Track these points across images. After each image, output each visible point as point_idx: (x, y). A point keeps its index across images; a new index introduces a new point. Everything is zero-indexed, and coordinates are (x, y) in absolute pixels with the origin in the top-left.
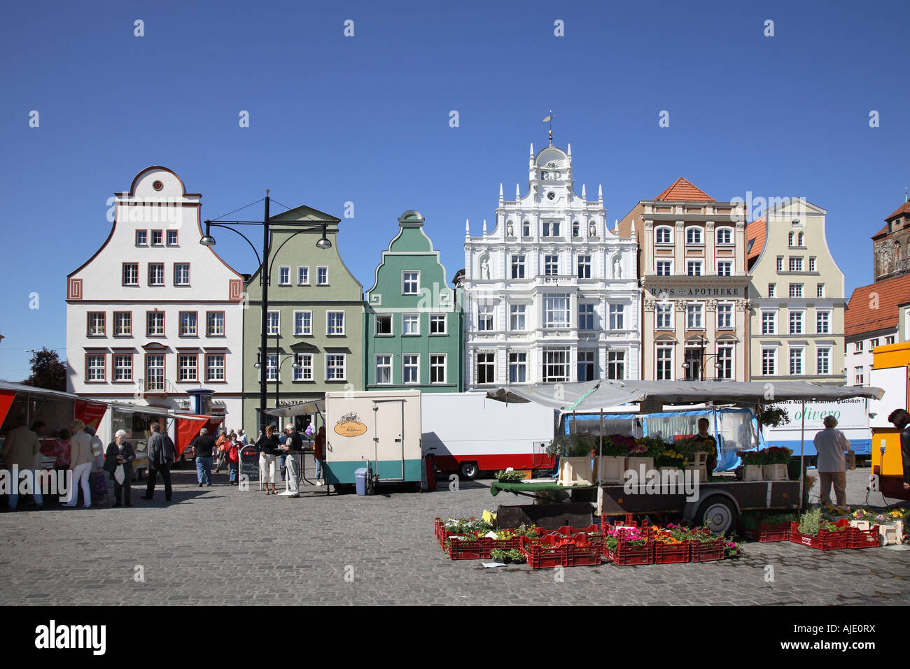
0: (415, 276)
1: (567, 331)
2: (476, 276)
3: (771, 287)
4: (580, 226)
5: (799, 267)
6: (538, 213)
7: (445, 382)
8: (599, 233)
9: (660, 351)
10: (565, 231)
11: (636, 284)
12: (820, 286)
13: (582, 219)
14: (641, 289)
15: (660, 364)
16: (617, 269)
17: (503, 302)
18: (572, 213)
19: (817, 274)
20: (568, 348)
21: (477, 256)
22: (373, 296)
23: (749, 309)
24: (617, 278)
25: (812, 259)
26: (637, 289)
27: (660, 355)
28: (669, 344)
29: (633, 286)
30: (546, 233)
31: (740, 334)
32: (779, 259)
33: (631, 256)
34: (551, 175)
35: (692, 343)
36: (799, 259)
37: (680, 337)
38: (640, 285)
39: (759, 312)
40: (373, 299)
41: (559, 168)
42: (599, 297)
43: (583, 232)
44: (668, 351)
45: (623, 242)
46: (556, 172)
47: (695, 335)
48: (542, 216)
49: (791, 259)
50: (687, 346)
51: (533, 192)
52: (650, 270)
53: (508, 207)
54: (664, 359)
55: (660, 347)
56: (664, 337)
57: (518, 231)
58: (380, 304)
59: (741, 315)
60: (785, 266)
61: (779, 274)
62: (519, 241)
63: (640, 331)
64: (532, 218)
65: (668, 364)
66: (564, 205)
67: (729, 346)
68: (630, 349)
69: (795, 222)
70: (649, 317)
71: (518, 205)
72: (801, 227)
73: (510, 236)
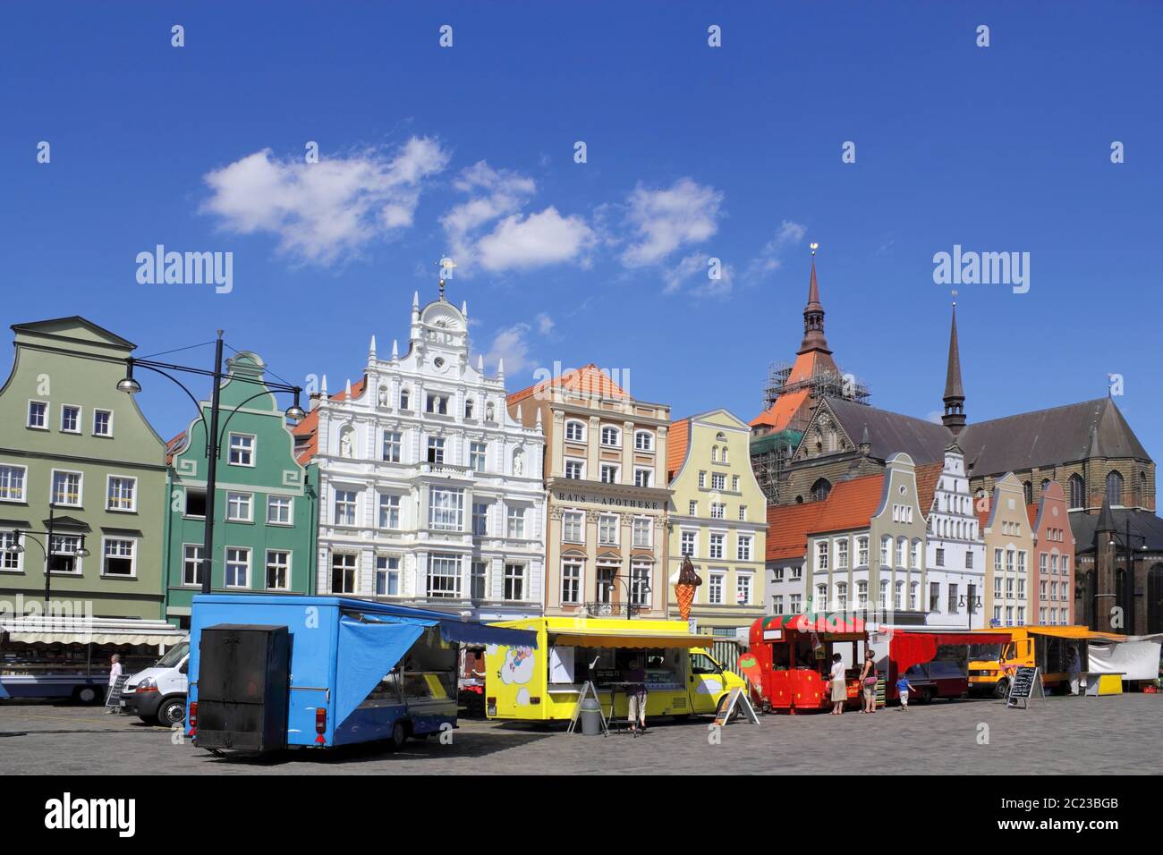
0: (247, 442)
1: (459, 535)
2: (334, 452)
3: (693, 503)
4: (474, 405)
5: (722, 484)
6: (420, 381)
7: (288, 588)
9: (567, 567)
10: (455, 408)
11: (541, 485)
12: (742, 508)
13: (477, 398)
14: (547, 492)
15: (566, 582)
16: (518, 465)
17: (370, 490)
18: (464, 388)
19: (740, 494)
20: (460, 556)
21: (337, 425)
22: (183, 461)
23: (669, 527)
24: (517, 475)
25: (735, 478)
26: (542, 491)
27: (566, 573)
28: (577, 559)
29: (538, 487)
30: (430, 408)
31: (658, 554)
32: (702, 473)
33: (537, 451)
34: (440, 336)
35: (604, 561)
36: (722, 476)
37: (591, 553)
38: (545, 488)
39: (678, 530)
40: (183, 466)
41: (453, 330)
42: (495, 496)
43: (477, 413)
44: (576, 568)
45: (526, 433)
46: (446, 333)
47: (608, 550)
48: (427, 386)
49: (715, 475)
50: (599, 564)
51: (415, 353)
52: (558, 470)
53: (381, 368)
54: (571, 577)
55: (568, 562)
56: (573, 551)
57: (393, 401)
58: (194, 473)
59: (660, 534)
60: (707, 483)
61: (700, 490)
62: (395, 414)
63: (544, 543)
64: (413, 388)
65: (575, 583)
66: (456, 376)
67: (646, 567)
68: (532, 563)
69: (720, 435)
70: (555, 525)
71: (394, 367)
72: (726, 441)
73: (382, 405)
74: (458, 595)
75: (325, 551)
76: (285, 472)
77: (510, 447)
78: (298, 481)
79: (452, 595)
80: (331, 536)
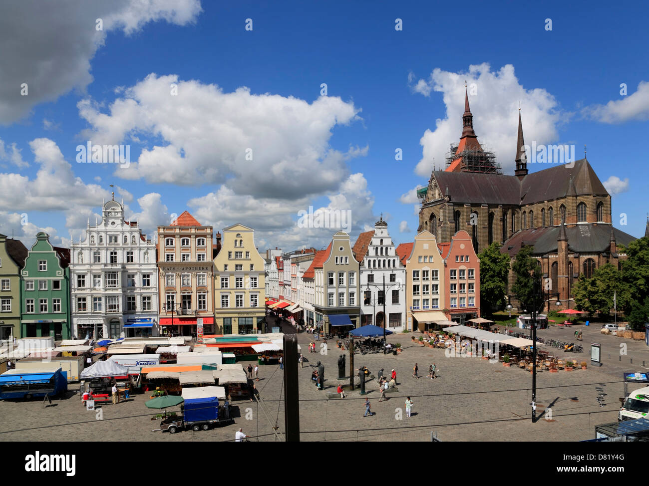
0: (45, 263)
1: (117, 289)
2: (76, 262)
3: (226, 266)
4: (127, 238)
5: (241, 256)
6: (106, 232)
7: (60, 312)
8: (137, 241)
10: (120, 240)
11: (155, 265)
12: (252, 265)
13: (128, 235)
14: (158, 268)
15: (169, 302)
16: (146, 258)
17: (89, 274)
18: (123, 232)
19: (250, 260)
20: (118, 297)
21: (76, 252)
23: (214, 277)
24: (146, 262)
25: (247, 253)
26: (155, 268)
27: (168, 298)
28: (173, 293)
29: (154, 267)
30: (111, 241)
31: (209, 288)
32: (230, 253)
33: (153, 252)
34: (113, 214)
35: (185, 293)
36: (241, 253)
37: (178, 290)
38: (157, 266)
39: (219, 278)
40: (24, 273)
41: (117, 211)
42: (137, 271)
43: (129, 241)
44: (173, 296)
45: (149, 246)
46: (115, 212)
47: (186, 287)
48: (108, 233)
49: (236, 253)
50: (182, 294)
51: (104, 222)
52: (162, 259)
53: (91, 229)
54: (171, 300)
55: (169, 294)
56: (170, 290)
57: (96, 240)
58: (28, 275)
59: (210, 280)
60: (233, 256)
61: (230, 260)
62: (97, 246)
63: (158, 287)
64: (103, 234)
65: (173, 302)
66: (119, 228)
67: (204, 294)
68: (153, 296)
69: (238, 235)
70: (162, 280)
71: (96, 228)
72: (241, 237)
73: (93, 243)
74: (118, 311)
75: (74, 297)
76: (57, 272)
77: (142, 252)
78: (62, 274)
79: (116, 311)
80: (77, 292)
